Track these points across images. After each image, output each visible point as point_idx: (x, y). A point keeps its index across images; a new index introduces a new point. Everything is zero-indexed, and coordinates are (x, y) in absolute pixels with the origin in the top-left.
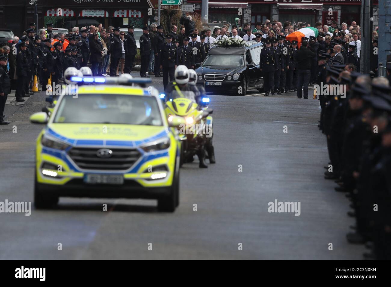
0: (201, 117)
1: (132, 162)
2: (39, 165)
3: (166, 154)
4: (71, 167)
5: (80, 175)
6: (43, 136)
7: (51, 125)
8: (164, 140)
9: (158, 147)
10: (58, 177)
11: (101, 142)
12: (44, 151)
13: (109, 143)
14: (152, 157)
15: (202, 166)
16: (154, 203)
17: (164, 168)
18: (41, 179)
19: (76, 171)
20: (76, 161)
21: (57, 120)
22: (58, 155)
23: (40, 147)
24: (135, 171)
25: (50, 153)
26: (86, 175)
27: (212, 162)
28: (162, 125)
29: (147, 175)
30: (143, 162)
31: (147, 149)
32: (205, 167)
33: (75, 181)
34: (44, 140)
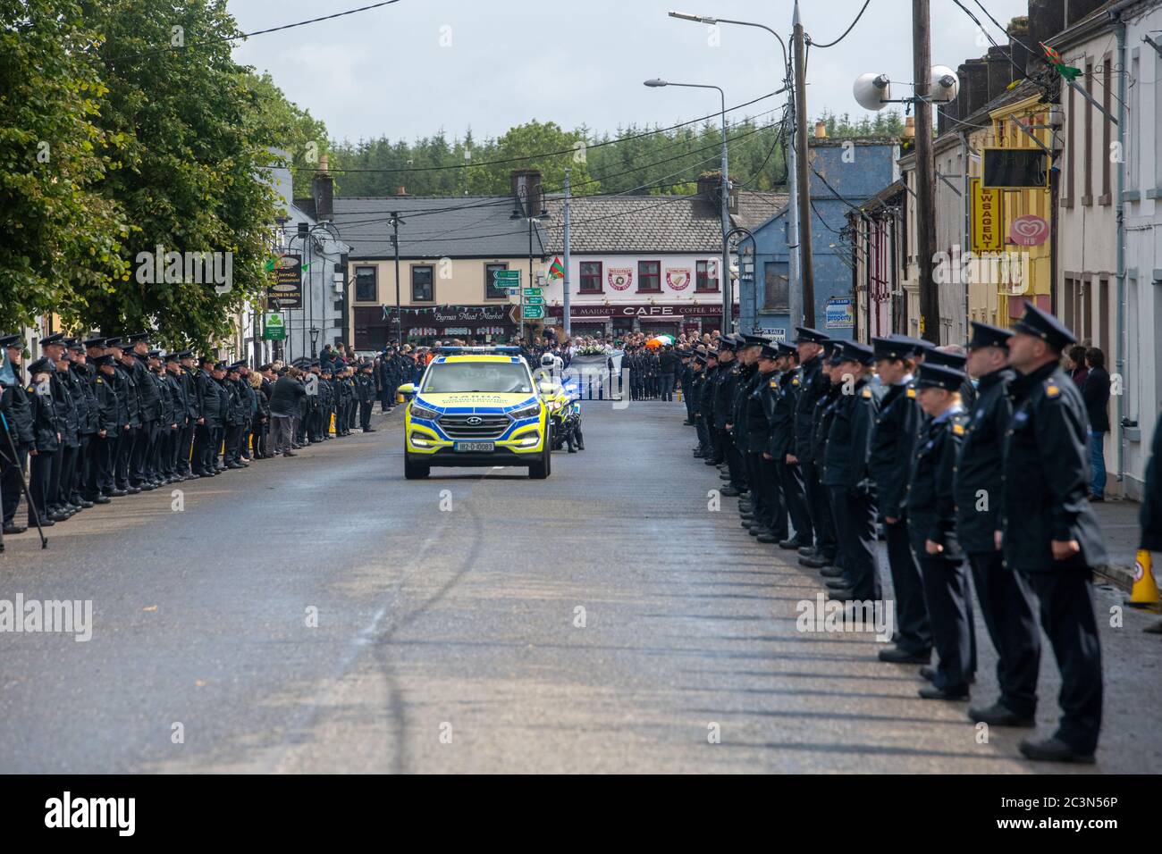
0: (568, 402)
1: (503, 429)
2: (409, 435)
3: (536, 420)
4: (441, 436)
5: (451, 443)
6: (412, 405)
7: (419, 395)
8: (534, 406)
9: (528, 413)
10: (429, 446)
11: (470, 410)
12: (414, 421)
13: (478, 410)
14: (522, 424)
15: (571, 451)
16: (525, 471)
17: (534, 434)
18: (411, 449)
19: (446, 439)
20: (446, 429)
21: (425, 390)
22: (428, 424)
23: (409, 417)
24: (505, 438)
25: (420, 422)
26: (456, 443)
27: (581, 449)
28: (531, 392)
29: (518, 442)
30: (513, 428)
31: (517, 415)
32: (575, 452)
33: (445, 449)
34: (413, 410)
